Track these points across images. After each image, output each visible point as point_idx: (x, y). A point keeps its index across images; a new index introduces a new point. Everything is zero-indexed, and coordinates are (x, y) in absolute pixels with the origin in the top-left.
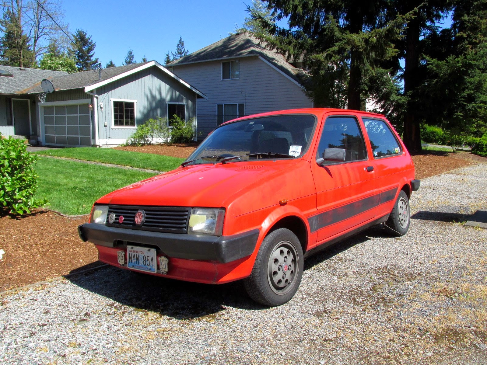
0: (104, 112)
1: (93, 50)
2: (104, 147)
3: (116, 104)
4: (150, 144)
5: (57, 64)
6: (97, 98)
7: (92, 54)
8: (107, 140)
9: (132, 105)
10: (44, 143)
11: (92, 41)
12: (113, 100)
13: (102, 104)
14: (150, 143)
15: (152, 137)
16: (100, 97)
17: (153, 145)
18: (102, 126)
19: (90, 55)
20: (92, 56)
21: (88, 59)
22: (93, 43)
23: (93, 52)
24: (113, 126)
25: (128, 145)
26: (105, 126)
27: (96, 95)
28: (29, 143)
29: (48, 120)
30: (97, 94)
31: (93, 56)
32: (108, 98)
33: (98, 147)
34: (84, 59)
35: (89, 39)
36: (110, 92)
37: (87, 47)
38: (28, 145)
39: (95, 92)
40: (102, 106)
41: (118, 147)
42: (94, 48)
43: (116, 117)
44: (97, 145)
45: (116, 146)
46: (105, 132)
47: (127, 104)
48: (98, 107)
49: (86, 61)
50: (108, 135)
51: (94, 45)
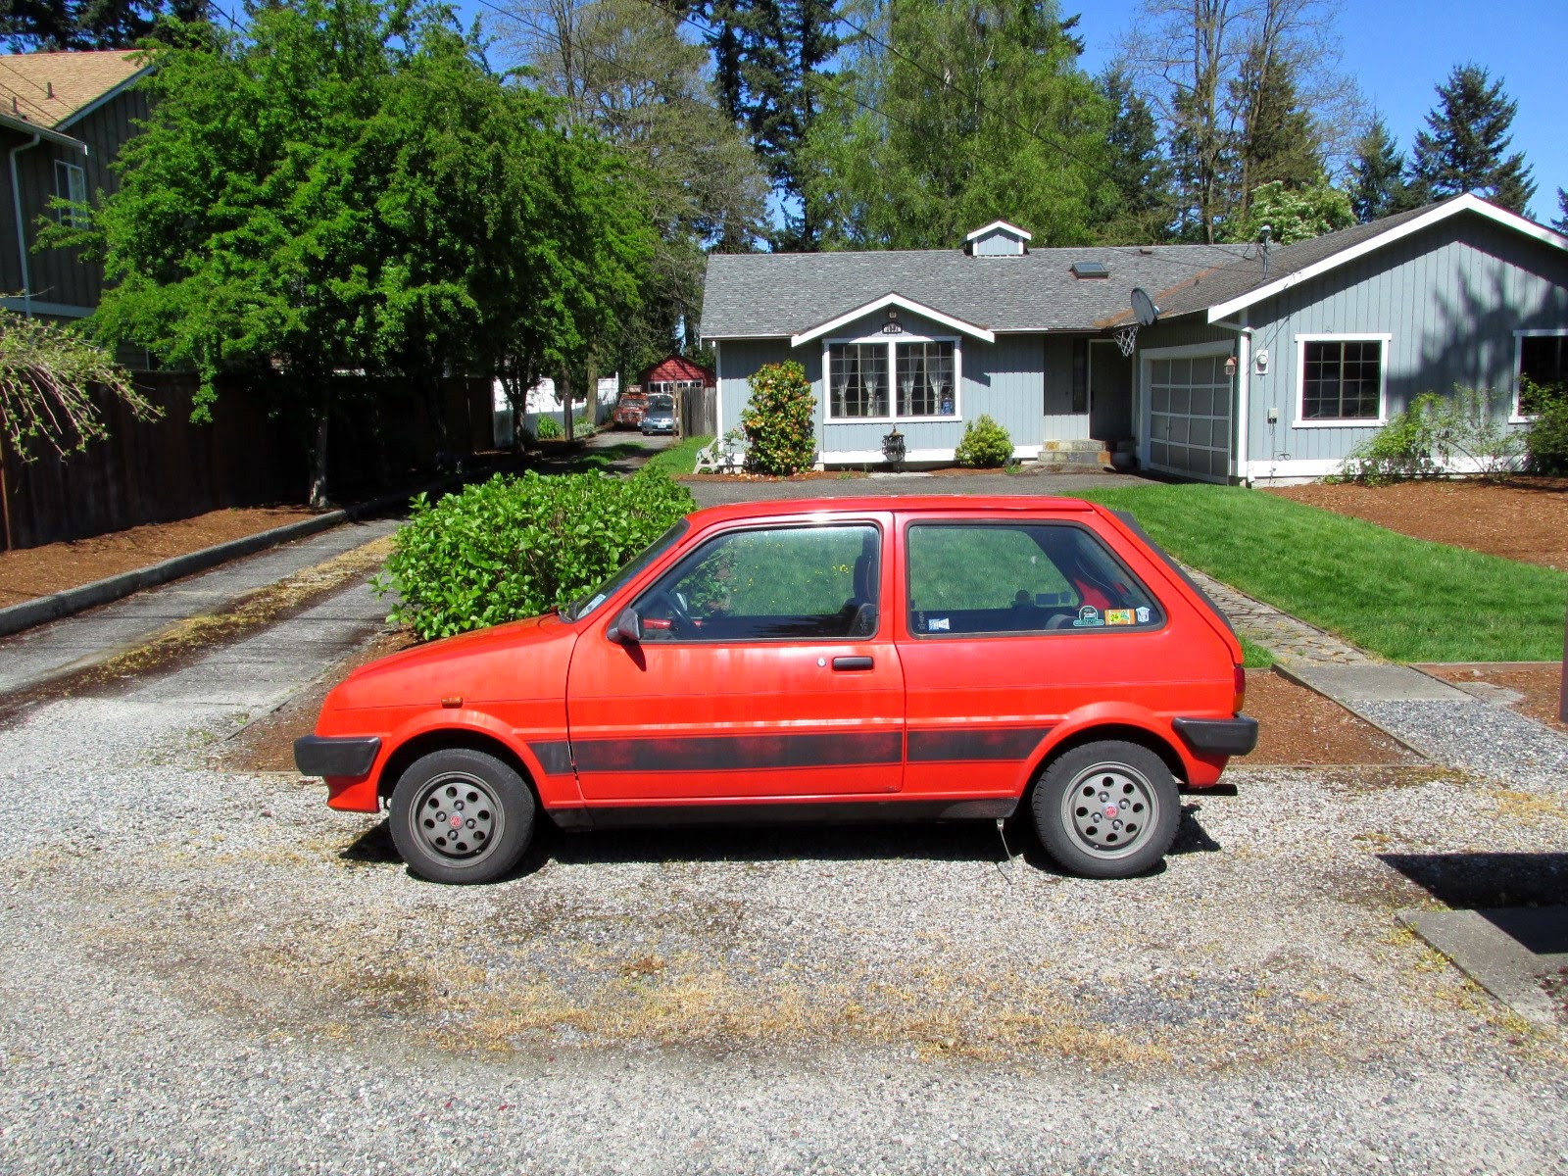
0: (1269, 379)
1: (1506, 126)
2: (1265, 484)
3: (1312, 349)
4: (1437, 478)
5: (1292, 214)
6: (1249, 336)
7: (1500, 142)
8: (1276, 464)
9: (1372, 349)
10: (1145, 461)
11: (1504, 97)
12: (1303, 338)
13: (1263, 354)
14: (1437, 474)
15: (1446, 453)
16: (1259, 333)
17: (1448, 480)
18: (1260, 421)
19: (1494, 145)
20: (1500, 148)
21: (1484, 163)
22: (1508, 103)
23: (1506, 134)
24: (1299, 421)
25: (1347, 479)
26: (1273, 421)
27: (1247, 329)
28: (1112, 463)
29: (1158, 400)
30: (1249, 325)
31: (1505, 149)
32: (1288, 333)
33: (1243, 483)
34: (1471, 163)
35: (1495, 91)
36: (1295, 317)
37: (1484, 122)
38: (1106, 469)
39: (1244, 319)
40: (1263, 360)
41: (1311, 486)
42: (1509, 120)
43: (1310, 390)
44: (1241, 479)
45: (1305, 482)
46: (1269, 439)
47: (1353, 348)
48: (1250, 364)
49: (1478, 168)
50: (1280, 448)
51: (1511, 111)
